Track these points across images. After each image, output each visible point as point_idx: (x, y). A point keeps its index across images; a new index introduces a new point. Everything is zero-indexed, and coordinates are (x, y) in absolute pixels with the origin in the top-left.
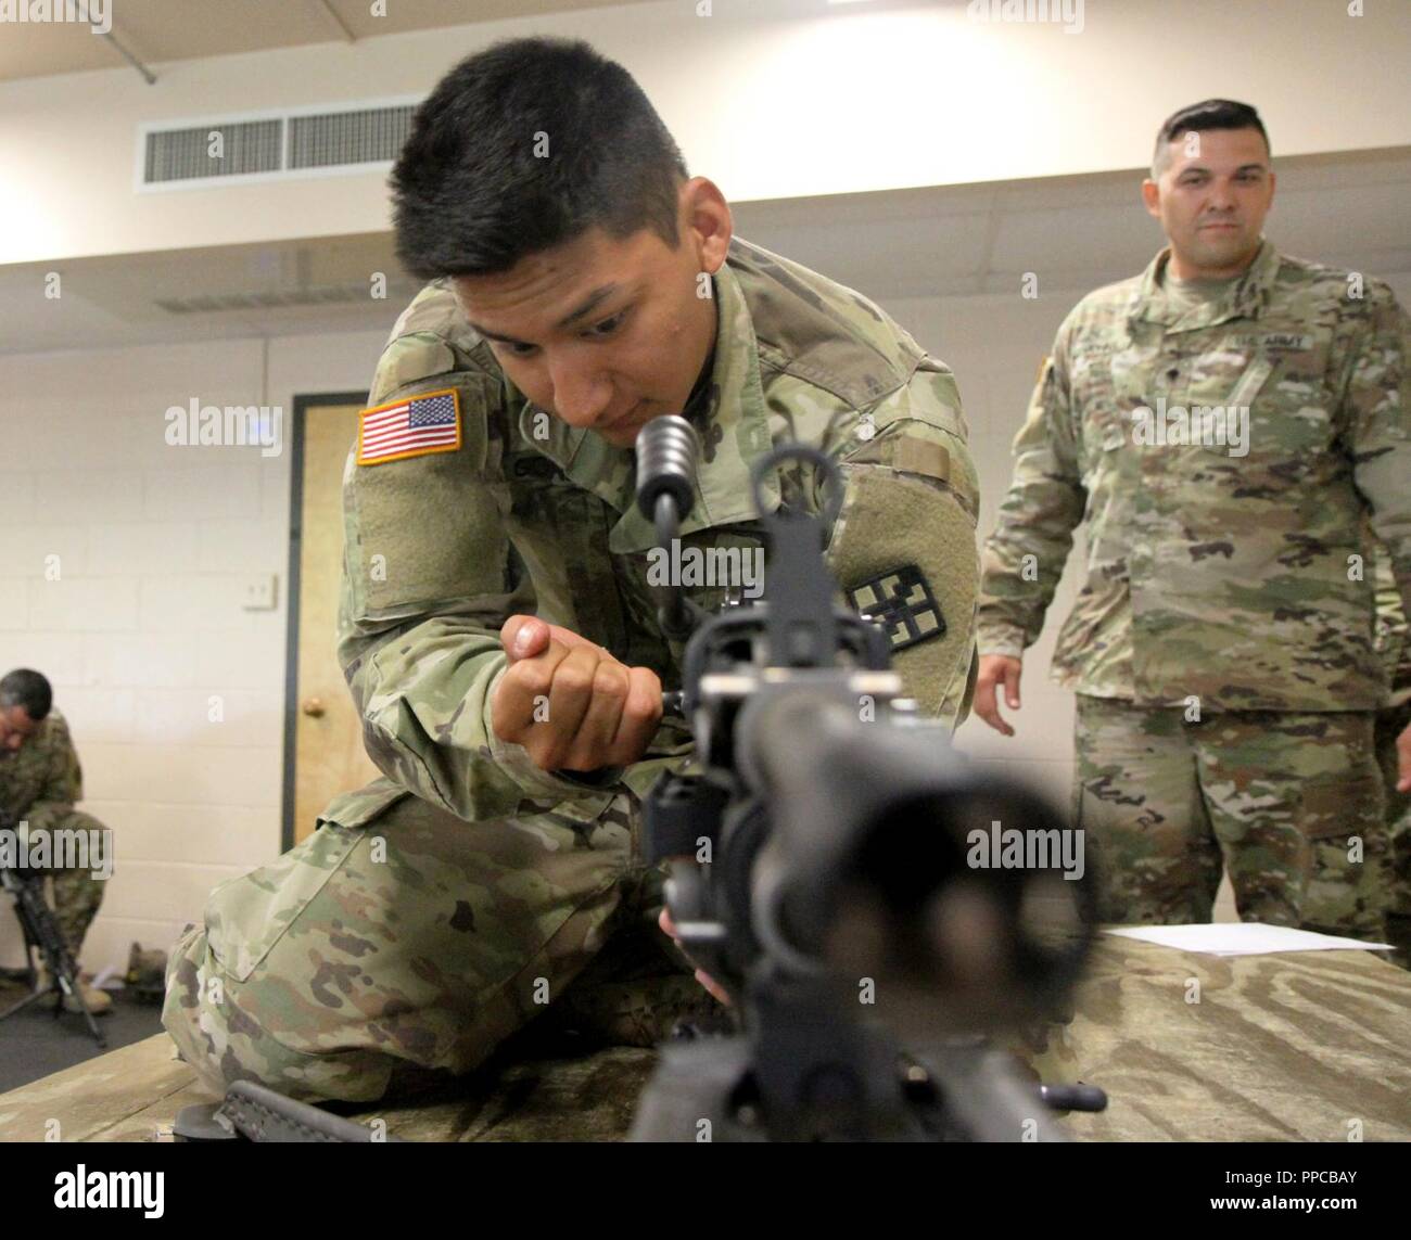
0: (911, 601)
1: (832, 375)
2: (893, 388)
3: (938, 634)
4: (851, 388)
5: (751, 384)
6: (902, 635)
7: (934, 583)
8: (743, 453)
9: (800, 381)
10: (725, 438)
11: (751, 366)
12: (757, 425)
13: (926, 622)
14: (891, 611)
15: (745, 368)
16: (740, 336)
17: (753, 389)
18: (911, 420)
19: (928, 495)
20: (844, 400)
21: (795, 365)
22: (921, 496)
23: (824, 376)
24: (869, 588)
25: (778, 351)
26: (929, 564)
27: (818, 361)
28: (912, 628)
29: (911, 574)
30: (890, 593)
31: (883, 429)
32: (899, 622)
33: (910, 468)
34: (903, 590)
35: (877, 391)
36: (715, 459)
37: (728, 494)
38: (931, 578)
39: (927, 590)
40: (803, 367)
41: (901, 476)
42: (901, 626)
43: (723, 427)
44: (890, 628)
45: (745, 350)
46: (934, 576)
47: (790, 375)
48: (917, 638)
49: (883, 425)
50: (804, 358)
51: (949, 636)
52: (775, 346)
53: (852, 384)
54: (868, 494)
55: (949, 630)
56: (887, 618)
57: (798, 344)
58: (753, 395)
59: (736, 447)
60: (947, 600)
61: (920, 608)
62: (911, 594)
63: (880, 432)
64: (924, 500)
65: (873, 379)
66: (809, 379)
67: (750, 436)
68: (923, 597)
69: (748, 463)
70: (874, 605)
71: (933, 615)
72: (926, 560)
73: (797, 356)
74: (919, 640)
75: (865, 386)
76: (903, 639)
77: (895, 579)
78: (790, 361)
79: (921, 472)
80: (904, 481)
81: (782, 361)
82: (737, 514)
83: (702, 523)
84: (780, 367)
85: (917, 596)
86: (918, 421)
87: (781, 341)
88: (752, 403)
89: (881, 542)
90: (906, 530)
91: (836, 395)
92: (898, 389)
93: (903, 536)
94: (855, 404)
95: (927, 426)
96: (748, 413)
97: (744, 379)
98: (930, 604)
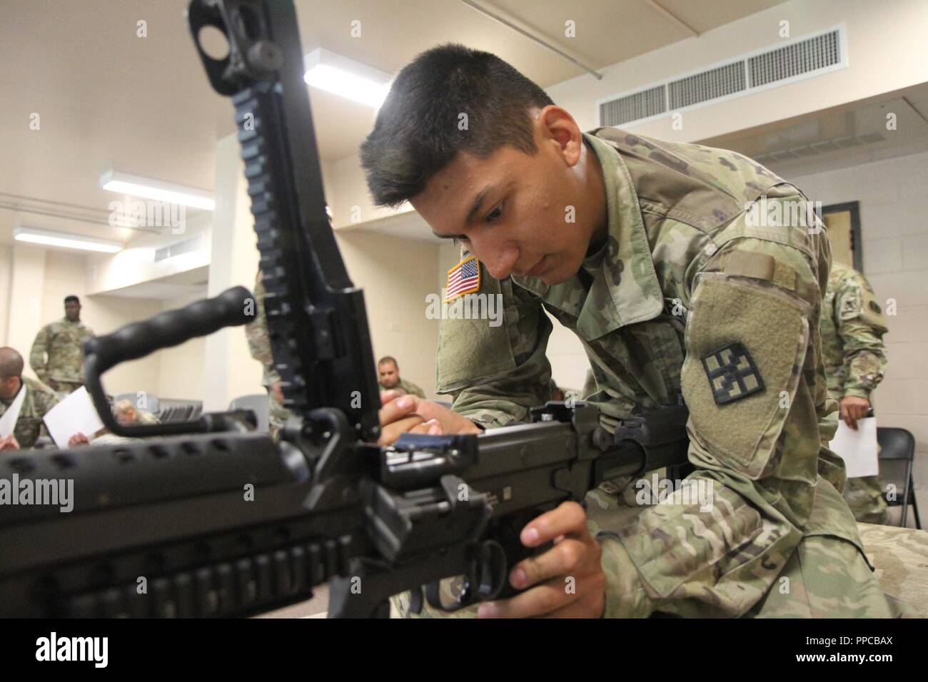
0: (740, 367)
1: (691, 214)
2: (735, 215)
3: (761, 390)
4: (703, 220)
5: (637, 232)
6: (735, 391)
7: (755, 356)
8: (636, 278)
9: (675, 221)
10: (625, 268)
11: (635, 220)
12: (643, 259)
13: (751, 382)
14: (729, 374)
15: (631, 222)
16: (625, 202)
17: (638, 235)
18: (744, 238)
19: (752, 291)
20: (699, 229)
21: (673, 212)
22: (746, 293)
23: (687, 215)
24: (714, 357)
25: (660, 204)
26: (751, 342)
27: (684, 206)
28: (742, 386)
29: (738, 349)
30: (727, 361)
31: (722, 247)
32: (734, 381)
33: (738, 273)
34: (735, 360)
35: (722, 219)
36: (621, 282)
37: (630, 305)
38: (753, 352)
39: (750, 360)
40: (676, 211)
41: (731, 280)
42: (735, 384)
43: (624, 261)
44: (727, 385)
45: (629, 211)
46: (755, 350)
47: (669, 218)
48: (745, 393)
49: (721, 244)
50: (677, 206)
51: (768, 393)
52: (658, 201)
53: (703, 218)
54: (708, 293)
55: (768, 388)
56: (726, 378)
57: (671, 198)
58: (638, 239)
59: (632, 274)
60: (765, 367)
61: (746, 373)
62: (739, 362)
63: (719, 249)
64: (748, 296)
65: (719, 211)
66: (679, 219)
67: (640, 266)
68: (748, 365)
69: (640, 285)
70: (718, 369)
71: (755, 379)
72: (747, 339)
73: (673, 205)
74: (747, 395)
75: (713, 217)
76: (737, 393)
77: (729, 352)
78: (669, 209)
79: (746, 275)
80: (733, 283)
81: (664, 211)
82: (637, 317)
83: (619, 324)
84: (663, 215)
85: (743, 365)
86: (750, 238)
87: (660, 198)
88: (640, 244)
89: (716, 327)
90: (734, 317)
91: (694, 227)
92: (739, 215)
93: (732, 322)
94: (706, 231)
95: (757, 241)
96: (637, 251)
97: (631, 229)
98: (754, 370)
